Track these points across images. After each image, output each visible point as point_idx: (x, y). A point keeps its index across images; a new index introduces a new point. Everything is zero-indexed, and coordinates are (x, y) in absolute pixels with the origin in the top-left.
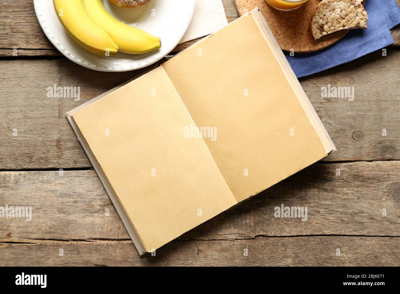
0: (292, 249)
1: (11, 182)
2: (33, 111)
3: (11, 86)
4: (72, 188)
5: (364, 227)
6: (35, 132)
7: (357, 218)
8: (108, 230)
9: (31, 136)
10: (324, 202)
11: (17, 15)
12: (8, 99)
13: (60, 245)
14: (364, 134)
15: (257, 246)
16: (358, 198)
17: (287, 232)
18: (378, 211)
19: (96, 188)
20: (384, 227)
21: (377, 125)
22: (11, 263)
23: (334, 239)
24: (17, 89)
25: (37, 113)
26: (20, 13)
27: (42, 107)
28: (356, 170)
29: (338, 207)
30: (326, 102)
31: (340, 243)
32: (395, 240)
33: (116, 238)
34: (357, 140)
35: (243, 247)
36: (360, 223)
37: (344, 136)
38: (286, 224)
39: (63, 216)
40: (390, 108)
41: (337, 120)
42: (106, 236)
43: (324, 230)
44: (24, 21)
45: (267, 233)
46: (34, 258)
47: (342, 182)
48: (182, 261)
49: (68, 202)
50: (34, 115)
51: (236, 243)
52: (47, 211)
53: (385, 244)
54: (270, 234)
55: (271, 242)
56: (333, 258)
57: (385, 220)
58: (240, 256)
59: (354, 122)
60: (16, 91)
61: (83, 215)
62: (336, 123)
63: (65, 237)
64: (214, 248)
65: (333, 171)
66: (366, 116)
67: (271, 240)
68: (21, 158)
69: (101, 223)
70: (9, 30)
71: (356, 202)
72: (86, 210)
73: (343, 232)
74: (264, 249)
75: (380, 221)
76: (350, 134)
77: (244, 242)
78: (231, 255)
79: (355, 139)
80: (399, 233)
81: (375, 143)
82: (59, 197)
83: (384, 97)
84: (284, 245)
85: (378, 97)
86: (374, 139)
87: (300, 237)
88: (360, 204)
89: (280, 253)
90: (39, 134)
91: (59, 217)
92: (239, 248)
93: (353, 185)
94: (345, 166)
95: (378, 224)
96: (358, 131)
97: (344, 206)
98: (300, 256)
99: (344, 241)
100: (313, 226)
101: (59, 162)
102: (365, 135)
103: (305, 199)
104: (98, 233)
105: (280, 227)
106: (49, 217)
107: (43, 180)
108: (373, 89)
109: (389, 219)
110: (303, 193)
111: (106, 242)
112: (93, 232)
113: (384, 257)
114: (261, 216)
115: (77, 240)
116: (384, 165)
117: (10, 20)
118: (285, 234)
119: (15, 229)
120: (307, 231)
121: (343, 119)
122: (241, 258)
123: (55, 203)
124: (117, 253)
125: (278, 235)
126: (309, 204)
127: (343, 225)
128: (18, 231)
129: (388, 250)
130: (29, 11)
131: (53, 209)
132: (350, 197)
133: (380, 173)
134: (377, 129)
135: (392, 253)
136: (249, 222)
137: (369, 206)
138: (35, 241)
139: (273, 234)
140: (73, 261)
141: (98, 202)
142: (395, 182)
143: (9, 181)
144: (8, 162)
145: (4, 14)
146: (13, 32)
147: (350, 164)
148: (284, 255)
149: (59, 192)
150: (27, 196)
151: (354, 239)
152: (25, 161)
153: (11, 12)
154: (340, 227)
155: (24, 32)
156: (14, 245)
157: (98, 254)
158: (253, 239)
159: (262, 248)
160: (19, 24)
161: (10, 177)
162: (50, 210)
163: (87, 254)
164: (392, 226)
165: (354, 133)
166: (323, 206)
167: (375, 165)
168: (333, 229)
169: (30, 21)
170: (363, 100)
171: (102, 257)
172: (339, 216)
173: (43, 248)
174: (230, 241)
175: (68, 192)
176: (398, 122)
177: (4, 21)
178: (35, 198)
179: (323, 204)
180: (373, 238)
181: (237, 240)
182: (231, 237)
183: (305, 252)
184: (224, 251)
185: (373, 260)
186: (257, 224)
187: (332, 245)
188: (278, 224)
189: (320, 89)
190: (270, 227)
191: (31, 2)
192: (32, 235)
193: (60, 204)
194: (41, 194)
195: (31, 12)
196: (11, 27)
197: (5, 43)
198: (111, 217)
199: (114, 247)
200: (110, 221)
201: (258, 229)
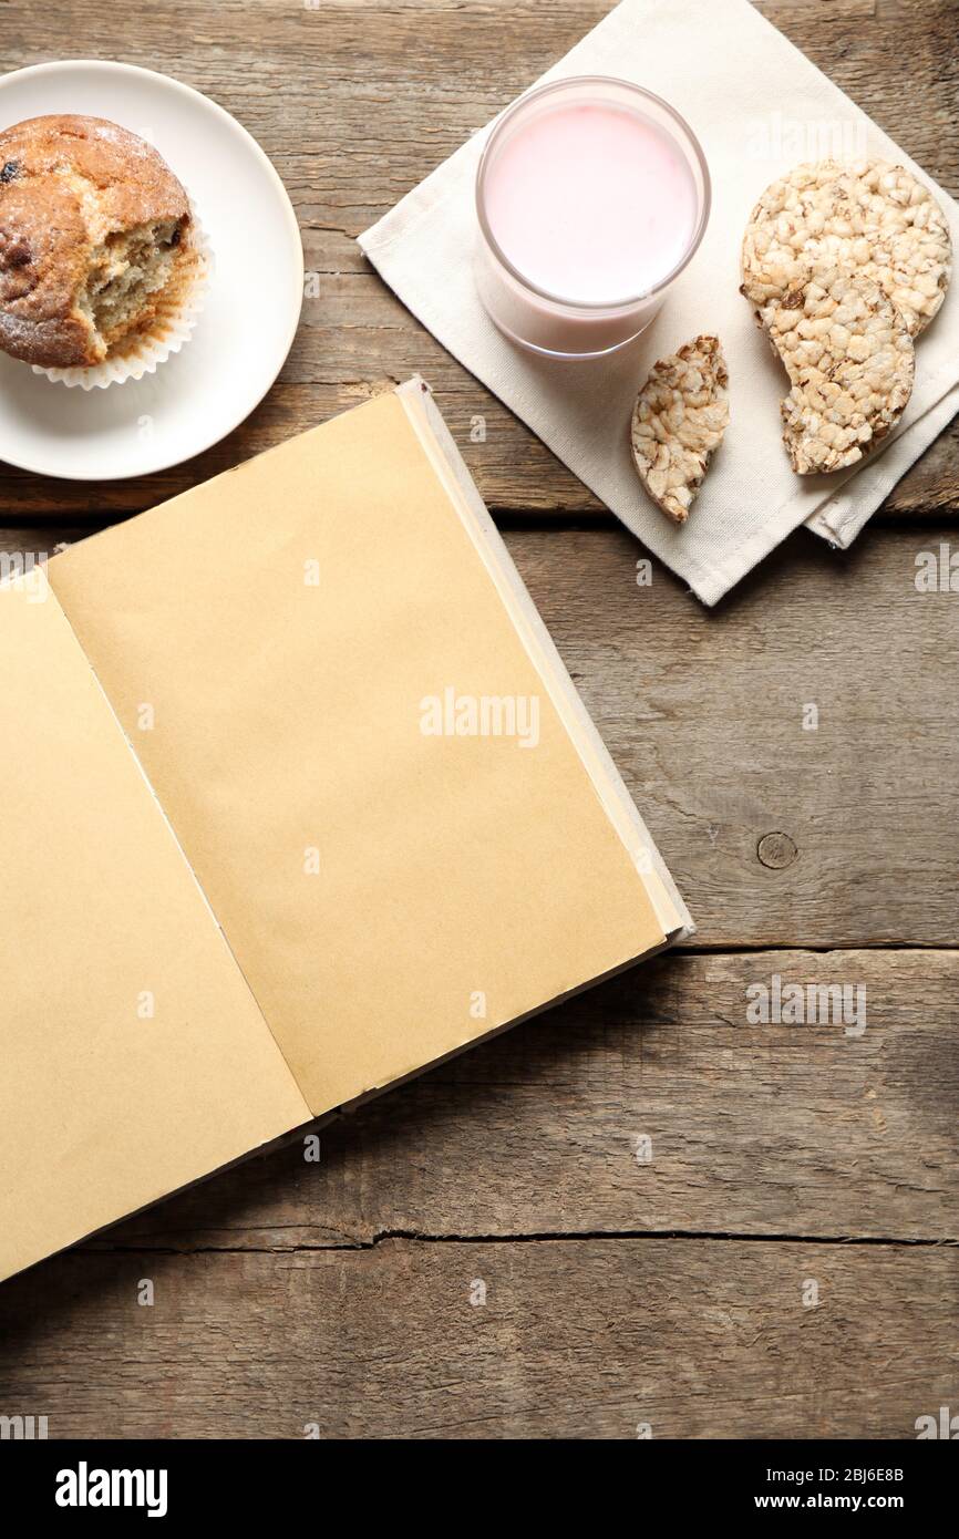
0: (517, 1288)
5: (798, 1206)
7: (768, 1169)
10: (644, 1105)
14: (799, 843)
15: (382, 1274)
16: (775, 1089)
17: (498, 1220)
18: (850, 1142)
20: (872, 1206)
21: (849, 809)
23: (680, 1250)
29: (697, 1126)
30: (659, 719)
31: (706, 1265)
32: (915, 1256)
34: (772, 868)
35: (324, 1281)
36: (781, 1187)
37: (724, 851)
38: (497, 1189)
40: (900, 747)
41: (698, 790)
43: (642, 1213)
45: (422, 1223)
47: (714, 1027)
48: (81, 1337)
51: (299, 1263)
53: (876, 1272)
54: (433, 1229)
55: (436, 1259)
56: (678, 1325)
57: (874, 1177)
58: (315, 1317)
59: (761, 796)
62: (696, 798)
64: (209, 1283)
65: (682, 984)
66: (809, 777)
67: (436, 1253)
71: (765, 1104)
73: (717, 1222)
74: (409, 1288)
75: (856, 1182)
76: (746, 844)
77: (330, 1258)
78: (279, 1311)
79: (764, 865)
80: (927, 1229)
81: (842, 879)
83: (874, 706)
84: (486, 1272)
85: (853, 703)
86: (837, 864)
87: (549, 1242)
88: (782, 1114)
89: (470, 1307)
92: (308, 1282)
93: (755, 1038)
94: (727, 967)
95: (850, 1194)
96: (779, 833)
97: (720, 1122)
98: (548, 1318)
99: (718, 1259)
100: (602, 1199)
102: (804, 849)
103: (574, 1093)
105: (473, 1199)
108: (834, 674)
109: (889, 1172)
110: (566, 1070)
113: (870, 1322)
114: (400, 1157)
116: (874, 966)
118: (494, 1230)
120: (578, 1219)
121: (721, 784)
122: (315, 1322)
125: (464, 1233)
126: (585, 1111)
127: (717, 1197)
129: (885, 1296)
132: (743, 1086)
134: (848, 827)
135: (901, 1306)
136: (353, 1180)
137: (818, 1121)
139: (444, 1229)
142: (913, 1029)
147: (745, 957)
148: (484, 1311)
151: (756, 1253)
154: (707, 1203)
158: (366, 1246)
159: (402, 1286)
164: (903, 1203)
165: (763, 838)
166: (642, 1120)
167: (838, 963)
168: (677, 1210)
170: (797, 717)
172: (701, 1158)
174: (274, 1255)
176: (926, 801)
179: (641, 1110)
180: (829, 1249)
181: (302, 1252)
182: (278, 1238)
183: (567, 1301)
184: (249, 1293)
185: (830, 1333)
186: (382, 1186)
187: (674, 1273)
188: (467, 1188)
189: (635, 669)
190: (432, 1202)
201: (387, 1207)
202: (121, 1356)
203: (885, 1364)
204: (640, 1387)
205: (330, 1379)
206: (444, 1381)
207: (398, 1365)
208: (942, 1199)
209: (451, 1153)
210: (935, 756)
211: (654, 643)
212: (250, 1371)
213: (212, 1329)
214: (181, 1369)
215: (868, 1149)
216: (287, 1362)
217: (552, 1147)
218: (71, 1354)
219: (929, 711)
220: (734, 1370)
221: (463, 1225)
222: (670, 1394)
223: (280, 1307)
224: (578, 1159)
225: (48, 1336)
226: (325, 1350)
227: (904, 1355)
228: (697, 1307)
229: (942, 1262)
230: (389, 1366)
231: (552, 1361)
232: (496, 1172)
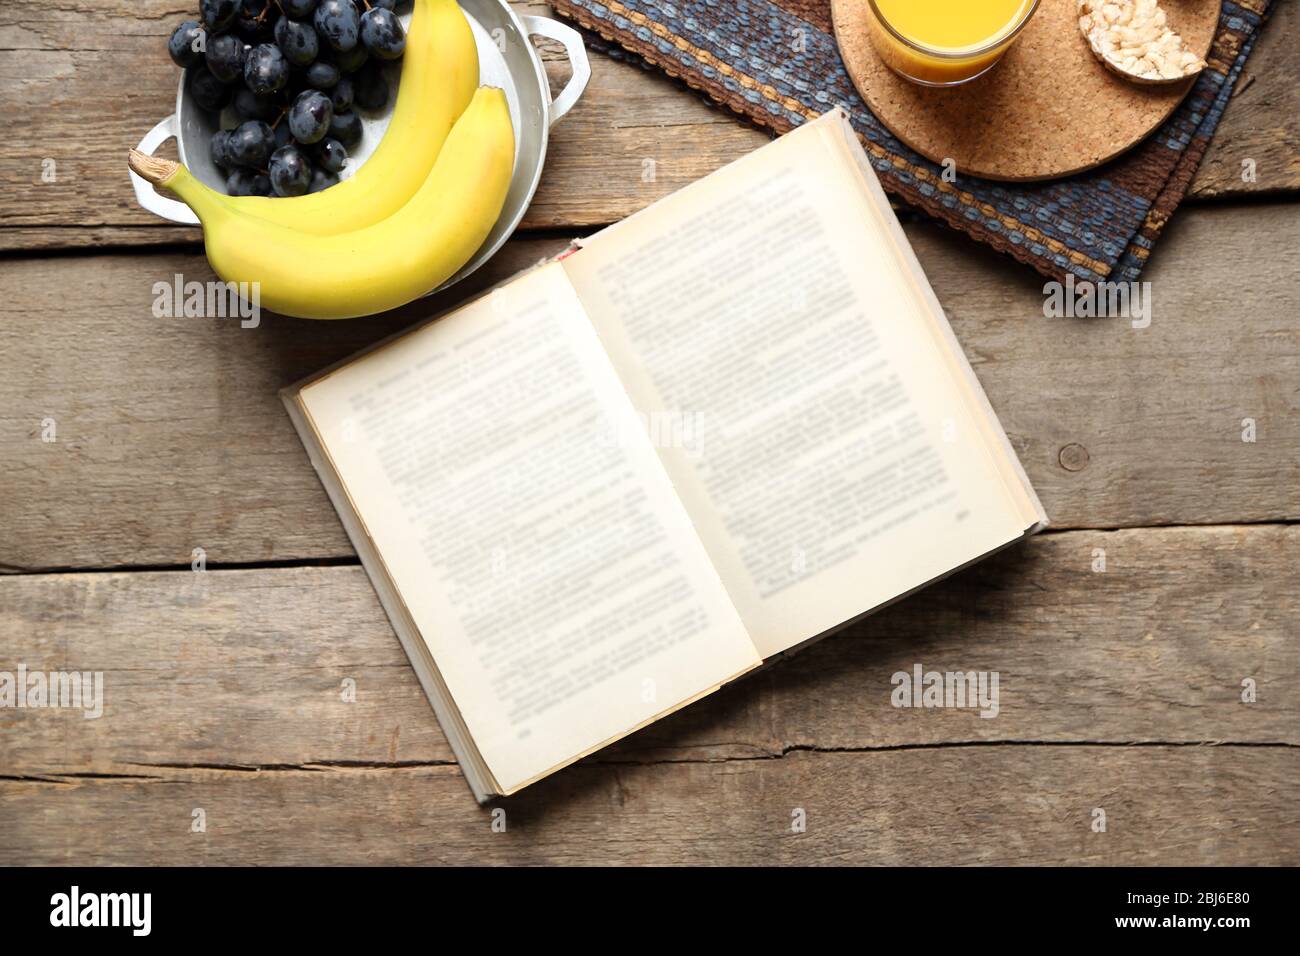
0: (888, 784)
1: (87, 604)
2: (149, 400)
3: (84, 330)
4: (261, 620)
5: (1095, 720)
6: (152, 462)
7: (1072, 694)
9: (141, 472)
10: (979, 650)
11: (95, 128)
12: (77, 367)
13: (228, 780)
14: (1091, 451)
15: (790, 776)
16: (1076, 635)
17: (873, 736)
18: (1134, 672)
20: (1151, 718)
21: (1128, 425)
23: (1008, 754)
24: (101, 340)
25: (158, 405)
26: (102, 124)
27: (172, 389)
28: (1070, 557)
29: (1018, 664)
30: (983, 362)
31: (1028, 764)
32: (1183, 753)
33: (386, 760)
34: (1070, 471)
35: (748, 782)
36: (1082, 706)
37: (1033, 459)
38: (872, 714)
39: (236, 700)
40: (1166, 377)
41: (1013, 414)
42: (359, 755)
43: (980, 728)
44: (115, 147)
45: (818, 739)
46: (156, 819)
47: (1029, 591)
48: (576, 824)
49: (249, 660)
50: (149, 413)
51: (730, 770)
52: (190, 686)
53: (1155, 766)
54: (826, 744)
55: (828, 764)
56: (1008, 807)
57: (1152, 697)
58: (743, 807)
59: (1061, 417)
60: (97, 346)
61: (293, 696)
62: (1011, 421)
63: (244, 759)
64: (665, 786)
66: (1097, 402)
67: (829, 760)
68: (115, 536)
69: (344, 717)
70: (73, 172)
71: (1069, 646)
72: (299, 681)
73: (1035, 733)
74: (810, 785)
75: (1138, 701)
76: (1050, 453)
77: (751, 766)
78: (715, 804)
79: (1066, 469)
80: (1193, 734)
81: (1124, 477)
82: (224, 644)
83: (1146, 346)
84: (865, 773)
85: (1130, 344)
86: (1120, 466)
87: (911, 750)
88: (1082, 653)
89: (855, 798)
90: (165, 466)
91: (225, 702)
92: (737, 783)
93: (1060, 598)
94: (1038, 546)
95: (1135, 710)
96: (1075, 444)
97: (1035, 660)
98: (912, 805)
99: (1036, 759)
101: (222, 546)
102: (1095, 455)
103: (927, 642)
104: (336, 747)
105: (854, 721)
106: (198, 701)
107: (177, 598)
109: (1163, 693)
111: (359, 771)
112: (321, 743)
113: (1150, 803)
114: (799, 692)
115: (276, 767)
116: (1150, 542)
117: (76, 145)
118: (870, 743)
119: (102, 737)
120: (932, 734)
121: (1030, 409)
122: (743, 811)
123: (211, 662)
124: (391, 803)
125: (848, 746)
127: (1035, 714)
128: (113, 742)
129: (1162, 783)
130: (130, 116)
131: (209, 680)
132: (1052, 633)
133: (1138, 564)
134: (1128, 438)
135: (1173, 791)
136: (766, 710)
137: (1109, 658)
138: (158, 771)
139: (834, 743)
140: (267, 826)
141: (335, 658)
142: (1181, 587)
143: (83, 600)
144: (79, 547)
145: (59, 128)
146: (86, 179)
147: (1051, 538)
148: (865, 801)
149: (225, 631)
150: (134, 643)
151: (1065, 754)
152: (126, 543)
153: (79, 121)
154: (1028, 719)
156: (100, 781)
157: (338, 804)
158: (777, 757)
159: (804, 784)
160: (101, 154)
161: (85, 589)
162: (199, 683)
163: (307, 806)
164: (1174, 715)
165: (1063, 449)
166: (977, 661)
167: (1123, 540)
168: (1005, 726)
170: (1087, 356)
171: (348, 813)
172: (1021, 687)
173: (183, 790)
174: (711, 764)
175: (247, 632)
176: (1187, 416)
177: (60, 147)
178: (157, 649)
179: (976, 654)
180: (1118, 751)
181: (733, 762)
182: (713, 752)
183: (926, 793)
184: (695, 792)
185: (1120, 811)
186: (787, 712)
187: (1004, 770)
188: (849, 713)
189: (963, 325)
190: (824, 724)
191: (135, 93)
192: (149, 754)
193: (226, 666)
194: (174, 636)
195: (135, 120)
196: (80, 165)
197: (64, 209)
198: (371, 700)
199: (383, 787)
200: (370, 711)
201: (792, 728)
202: (606, 837)
203: (1163, 832)
204: (981, 852)
205: (755, 850)
206: (838, 851)
208: (1204, 712)
209: (837, 689)
210: (1195, 381)
211: (977, 305)
212: (698, 846)
213: (666, 817)
215: (1148, 677)
216: (725, 839)
218: (570, 836)
219: (1189, 348)
220: (1050, 839)
222: (1003, 857)
223: (717, 801)
225: (554, 823)
226: (751, 830)
227: (1177, 825)
228: (1022, 795)
229: (1204, 757)
230: (798, 841)
231: (916, 835)
232: (870, 701)
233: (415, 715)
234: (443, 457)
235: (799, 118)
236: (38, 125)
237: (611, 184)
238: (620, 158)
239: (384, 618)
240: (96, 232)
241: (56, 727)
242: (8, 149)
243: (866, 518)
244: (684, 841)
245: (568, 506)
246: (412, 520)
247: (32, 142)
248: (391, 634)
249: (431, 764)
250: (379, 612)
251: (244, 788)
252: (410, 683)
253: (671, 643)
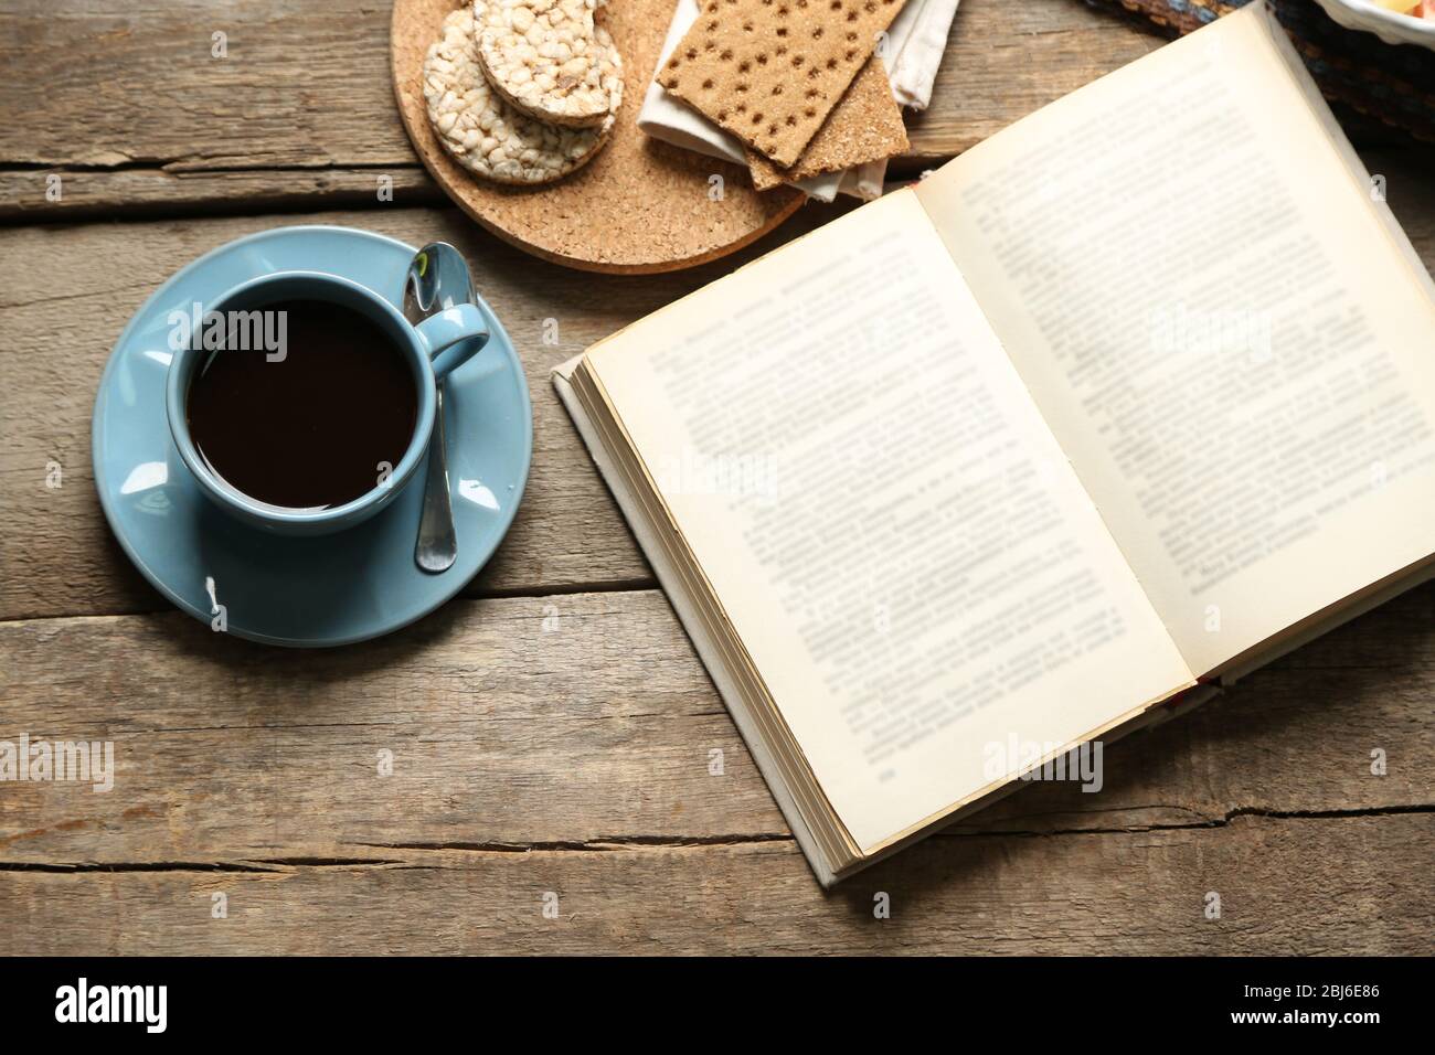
0: (1372, 859)
4: (528, 659)
8: (667, 805)
11: (321, 50)
13: (489, 864)
15: (1238, 849)
17: (1347, 795)
19: (617, 655)
22: (310, 938)
26: (330, 45)
33: (697, 835)
35: (1181, 857)
38: (1343, 766)
39: (498, 760)
42: (660, 828)
44: (346, 72)
45: (1271, 800)
46: (394, 918)
48: (953, 917)
49: (513, 710)
51: (1156, 842)
52: (436, 745)
54: (1283, 806)
55: (1288, 834)
58: (1176, 892)
61: (573, 754)
63: (509, 836)
64: (1070, 864)
67: (1289, 828)
69: (640, 780)
70: (293, 103)
72: (581, 736)
74: (1265, 862)
77: (1185, 836)
78: (1139, 887)
82: (481, 690)
87: (1400, 815)
89: (1327, 878)
91: (482, 764)
92: (1166, 859)
98: (1406, 887)
103: (1410, 673)
104: (629, 819)
105: (1319, 776)
106: (448, 763)
110: (1399, 652)
111: (663, 849)
112: (610, 815)
114: (1243, 739)
115: (552, 846)
117: (298, 70)
118: (1343, 805)
119: (324, 811)
120: (1426, 792)
122: (1177, 896)
123: (465, 713)
124: (704, 892)
125: (1314, 808)
126: (1423, 690)
128: (335, 816)
130: (363, 36)
131: (462, 736)
136: (1200, 763)
138: (396, 854)
139: (1294, 804)
140: (540, 926)
141: (626, 706)
145: (276, 50)
146: (309, 111)
148: (1342, 882)
149: (482, 673)
153: (300, 43)
155: (345, 110)
156: (320, 869)
157: (633, 894)
158: (1219, 824)
159: (1258, 861)
160: (328, 81)
162: (448, 741)
163: (593, 898)
169: (368, 72)
171: (648, 906)
173: (428, 878)
174: (1130, 834)
175: (513, 674)
177: (277, 73)
178: (395, 696)
181: (1158, 831)
182: (1132, 818)
183: (1424, 870)
184: (1110, 871)
186: (1228, 765)
188: (1311, 766)
190: (1280, 780)
191: (371, 8)
192: (384, 831)
193: (487, 718)
194: (415, 680)
195: (371, 40)
196: (303, 93)
197: (282, 147)
198: (674, 758)
199: (694, 869)
200: (673, 772)
201: (1236, 786)
202: (993, 934)
207: (1261, 935)
209: (1293, 734)
212: (1118, 944)
213: (1077, 906)
214: (1050, 944)
216: (1153, 935)
217: (1393, 724)
218: (946, 933)
221: (1313, 800)
223: (1141, 883)
224: (1419, 735)
225: (922, 917)
226: (1188, 923)
230: (1253, 937)
232: (1340, 750)
233: (733, 775)
234: (770, 427)
235: (1210, 14)
236: (248, 48)
237: (970, 105)
238: (980, 73)
239: (689, 653)
240: (321, 175)
241: (263, 799)
242: (211, 76)
243: (1327, 484)
244: (1098, 937)
245: (934, 483)
246: (732, 507)
247: (241, 68)
248: (700, 672)
249: (756, 839)
250: (684, 646)
251: (508, 875)
252: (724, 735)
253: (1077, 654)
